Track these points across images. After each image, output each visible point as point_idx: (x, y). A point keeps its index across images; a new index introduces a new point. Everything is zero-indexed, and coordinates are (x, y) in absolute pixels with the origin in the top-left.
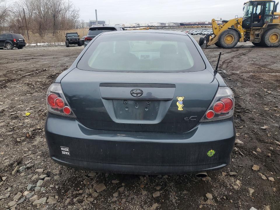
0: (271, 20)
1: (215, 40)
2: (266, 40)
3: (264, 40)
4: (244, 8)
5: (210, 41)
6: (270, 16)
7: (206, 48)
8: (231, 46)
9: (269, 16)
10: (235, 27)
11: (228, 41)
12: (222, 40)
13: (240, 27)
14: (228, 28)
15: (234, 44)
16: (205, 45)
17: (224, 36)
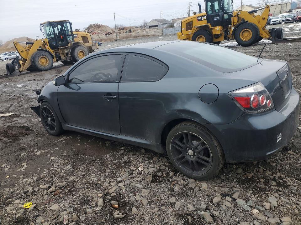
0: (73, 39)
1: (28, 64)
2: (76, 57)
3: (75, 57)
4: (41, 29)
5: (22, 66)
6: (71, 35)
7: (20, 75)
8: (49, 67)
9: (69, 35)
10: (43, 48)
11: (43, 63)
12: (37, 63)
13: (48, 47)
14: (37, 50)
15: (50, 65)
16: (18, 71)
17: (37, 58)
